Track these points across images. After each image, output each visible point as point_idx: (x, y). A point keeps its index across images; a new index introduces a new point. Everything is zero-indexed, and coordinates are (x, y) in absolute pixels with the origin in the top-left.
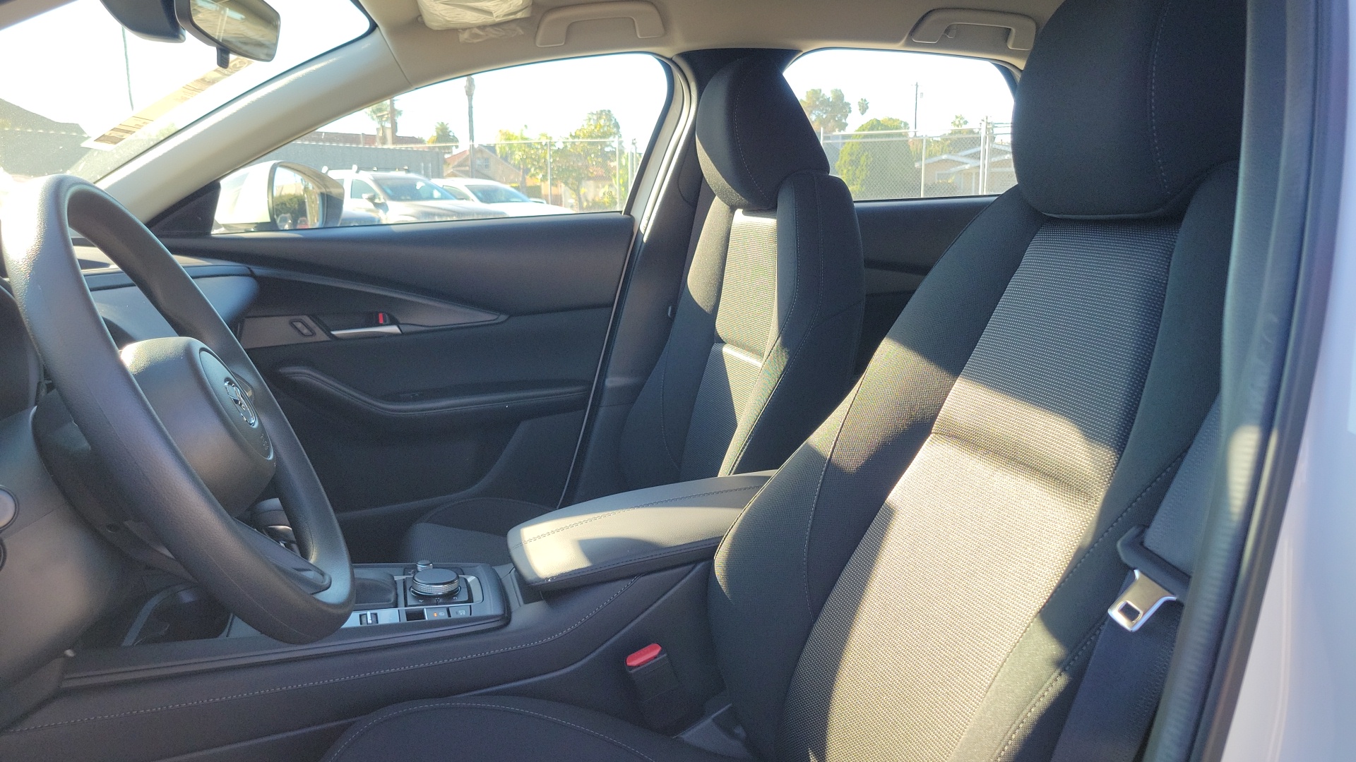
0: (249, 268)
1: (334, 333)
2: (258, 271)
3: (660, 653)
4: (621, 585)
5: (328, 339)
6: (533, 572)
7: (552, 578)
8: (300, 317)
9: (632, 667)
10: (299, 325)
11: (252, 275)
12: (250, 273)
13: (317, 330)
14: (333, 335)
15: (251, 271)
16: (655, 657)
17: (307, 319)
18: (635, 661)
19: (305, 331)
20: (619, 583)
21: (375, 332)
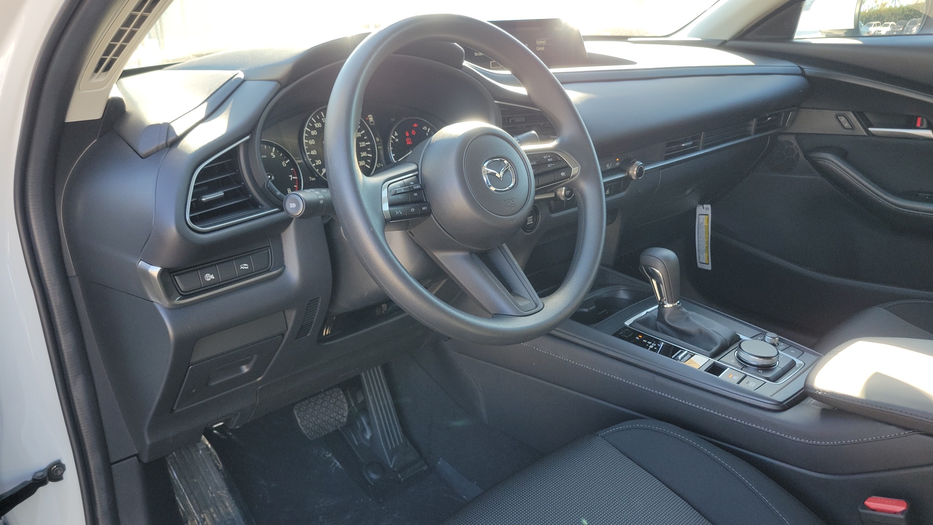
0: (800, 67)
1: (870, 129)
2: (809, 70)
3: (902, 512)
4: (893, 431)
5: (865, 134)
6: (813, 382)
7: (824, 392)
8: (845, 112)
9: (868, 508)
10: (842, 119)
11: (803, 74)
12: (800, 71)
13: (858, 125)
14: (869, 131)
15: (802, 69)
16: (895, 513)
17: (851, 115)
18: (875, 504)
19: (846, 125)
20: (892, 428)
21: (902, 133)
